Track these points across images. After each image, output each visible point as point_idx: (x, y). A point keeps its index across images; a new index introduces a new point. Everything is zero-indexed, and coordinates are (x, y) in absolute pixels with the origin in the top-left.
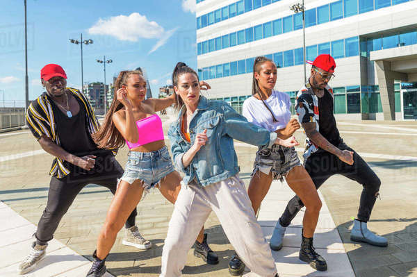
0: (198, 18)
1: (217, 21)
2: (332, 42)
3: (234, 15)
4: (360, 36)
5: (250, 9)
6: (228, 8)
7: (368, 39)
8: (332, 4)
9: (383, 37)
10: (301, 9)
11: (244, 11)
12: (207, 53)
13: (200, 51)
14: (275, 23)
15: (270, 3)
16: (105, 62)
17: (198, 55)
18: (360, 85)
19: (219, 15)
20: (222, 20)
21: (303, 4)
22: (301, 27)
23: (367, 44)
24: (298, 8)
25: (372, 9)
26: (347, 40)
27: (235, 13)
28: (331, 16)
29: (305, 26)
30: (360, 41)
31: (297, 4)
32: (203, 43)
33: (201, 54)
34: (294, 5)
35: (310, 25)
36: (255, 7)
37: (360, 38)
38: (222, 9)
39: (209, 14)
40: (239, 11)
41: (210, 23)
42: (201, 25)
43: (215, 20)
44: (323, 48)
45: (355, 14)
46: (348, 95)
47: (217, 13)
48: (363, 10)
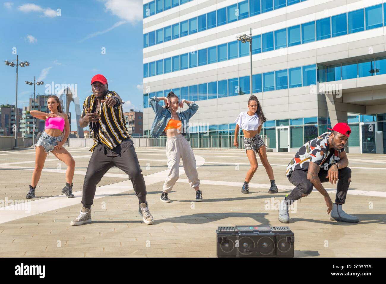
0: (145, 35)
1: (167, 39)
2: (290, 70)
3: (185, 34)
4: (318, 64)
5: (203, 28)
6: (180, 25)
7: (327, 67)
8: (290, 29)
9: (343, 65)
10: (248, 40)
11: (197, 30)
12: (155, 75)
13: (147, 73)
14: (231, 46)
15: (225, 23)
16: (35, 84)
17: (144, 77)
18: (318, 117)
19: (169, 33)
20: (173, 39)
21: (251, 34)
22: (258, 51)
23: (327, 72)
24: (245, 39)
25: (329, 37)
26: (304, 67)
27: (187, 32)
28: (289, 42)
29: (262, 50)
30: (318, 70)
31: (244, 35)
32: (150, 63)
33: (148, 77)
34: (241, 36)
35: (268, 50)
36: (209, 26)
37: (317, 66)
38: (173, 26)
39: (158, 31)
40: (192, 30)
41: (158, 41)
42: (148, 43)
43: (165, 38)
44: (280, 75)
45: (312, 40)
46: (305, 127)
47: (167, 30)
48: (320, 36)
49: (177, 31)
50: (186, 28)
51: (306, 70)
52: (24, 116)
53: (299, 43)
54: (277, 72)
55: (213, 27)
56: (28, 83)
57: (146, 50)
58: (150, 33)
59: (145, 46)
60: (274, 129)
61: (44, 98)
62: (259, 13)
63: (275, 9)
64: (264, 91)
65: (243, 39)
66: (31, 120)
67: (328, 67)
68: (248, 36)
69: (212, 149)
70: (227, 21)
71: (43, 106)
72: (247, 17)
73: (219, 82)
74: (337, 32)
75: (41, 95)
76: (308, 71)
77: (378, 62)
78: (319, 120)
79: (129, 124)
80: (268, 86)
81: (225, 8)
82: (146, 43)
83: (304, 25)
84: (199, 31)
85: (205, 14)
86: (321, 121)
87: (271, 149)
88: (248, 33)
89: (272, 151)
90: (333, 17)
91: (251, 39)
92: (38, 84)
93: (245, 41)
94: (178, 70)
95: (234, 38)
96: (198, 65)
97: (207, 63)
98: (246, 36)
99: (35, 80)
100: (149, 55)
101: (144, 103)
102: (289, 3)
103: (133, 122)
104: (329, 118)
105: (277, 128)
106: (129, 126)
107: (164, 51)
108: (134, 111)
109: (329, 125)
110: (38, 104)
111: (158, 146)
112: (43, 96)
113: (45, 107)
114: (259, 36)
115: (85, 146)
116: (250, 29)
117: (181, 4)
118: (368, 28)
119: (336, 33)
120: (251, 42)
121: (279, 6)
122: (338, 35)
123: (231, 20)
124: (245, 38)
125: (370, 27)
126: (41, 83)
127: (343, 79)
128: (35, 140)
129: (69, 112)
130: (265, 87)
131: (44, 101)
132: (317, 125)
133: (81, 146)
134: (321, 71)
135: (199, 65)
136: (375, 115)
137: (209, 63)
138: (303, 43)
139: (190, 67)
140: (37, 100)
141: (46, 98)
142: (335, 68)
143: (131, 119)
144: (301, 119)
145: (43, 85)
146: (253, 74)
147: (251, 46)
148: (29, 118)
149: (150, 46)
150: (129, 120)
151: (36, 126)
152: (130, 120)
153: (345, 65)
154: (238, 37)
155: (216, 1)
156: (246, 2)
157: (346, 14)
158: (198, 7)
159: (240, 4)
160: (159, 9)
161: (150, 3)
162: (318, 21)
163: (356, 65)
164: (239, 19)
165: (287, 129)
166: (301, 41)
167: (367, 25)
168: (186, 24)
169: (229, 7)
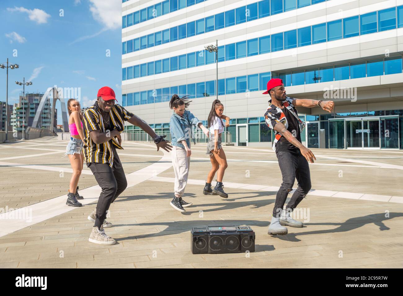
0: (124, 43)
1: (143, 47)
2: (249, 76)
3: (159, 43)
4: (272, 72)
5: (175, 39)
6: (154, 35)
7: (280, 74)
8: (249, 41)
9: (292, 74)
10: (214, 50)
11: (170, 40)
12: (132, 78)
13: (125, 76)
14: (198, 54)
15: (194, 35)
16: (24, 84)
17: (123, 80)
19: (145, 42)
20: (148, 47)
21: (217, 45)
22: (222, 60)
24: (212, 49)
25: (282, 49)
26: (261, 74)
27: (161, 41)
28: (248, 52)
29: (225, 58)
31: (211, 46)
32: (128, 68)
33: (126, 79)
34: (209, 46)
35: (230, 59)
36: (180, 37)
37: (272, 74)
38: (149, 36)
39: (135, 40)
40: (165, 40)
41: (135, 49)
42: (126, 50)
43: (141, 46)
44: (240, 81)
45: (268, 51)
46: (261, 124)
47: (143, 39)
48: (275, 49)
49: (152, 41)
50: (159, 38)
51: (263, 76)
52: (14, 112)
53: (256, 54)
54: (238, 78)
55: (183, 38)
56: (17, 83)
57: (124, 57)
58: (128, 42)
59: (124, 53)
60: (235, 126)
61: (32, 96)
62: (223, 27)
63: (236, 24)
64: (226, 94)
65: (211, 49)
66: (21, 115)
68: (215, 47)
70: (195, 33)
71: (32, 103)
72: (213, 30)
73: (188, 85)
74: (288, 45)
75: (30, 93)
76: (264, 78)
77: (322, 71)
80: (230, 89)
81: (194, 22)
82: (125, 51)
83: (261, 38)
84: (171, 41)
85: (177, 27)
87: (233, 143)
88: (214, 44)
89: (233, 145)
90: (285, 33)
91: (217, 49)
92: (27, 84)
93: (212, 51)
94: (152, 74)
95: (202, 48)
97: (178, 69)
98: (213, 47)
99: (24, 81)
101: (123, 102)
102: (249, 19)
105: (237, 125)
107: (140, 57)
110: (27, 101)
111: (135, 140)
112: (32, 94)
113: (34, 104)
114: (223, 47)
116: (216, 41)
118: (314, 43)
120: (217, 52)
121: (240, 21)
122: (289, 48)
123: (198, 32)
125: (315, 41)
126: (30, 83)
127: (293, 85)
128: (25, 134)
129: (56, 108)
130: (228, 90)
131: (33, 99)
135: (171, 71)
136: (318, 115)
137: (180, 69)
138: (260, 54)
139: (163, 72)
140: (26, 98)
141: (34, 96)
142: (286, 76)
144: (258, 118)
145: (31, 85)
146: (218, 79)
147: (217, 55)
148: (19, 113)
149: (128, 53)
151: (26, 120)
153: (294, 73)
154: (206, 47)
155: (187, 15)
156: (212, 17)
157: (296, 30)
158: (170, 20)
159: (207, 19)
160: (136, 21)
161: (128, 16)
162: (272, 35)
163: (304, 73)
164: (206, 32)
165: (245, 126)
166: (258, 52)
167: (313, 40)
168: (160, 34)
169: (197, 21)
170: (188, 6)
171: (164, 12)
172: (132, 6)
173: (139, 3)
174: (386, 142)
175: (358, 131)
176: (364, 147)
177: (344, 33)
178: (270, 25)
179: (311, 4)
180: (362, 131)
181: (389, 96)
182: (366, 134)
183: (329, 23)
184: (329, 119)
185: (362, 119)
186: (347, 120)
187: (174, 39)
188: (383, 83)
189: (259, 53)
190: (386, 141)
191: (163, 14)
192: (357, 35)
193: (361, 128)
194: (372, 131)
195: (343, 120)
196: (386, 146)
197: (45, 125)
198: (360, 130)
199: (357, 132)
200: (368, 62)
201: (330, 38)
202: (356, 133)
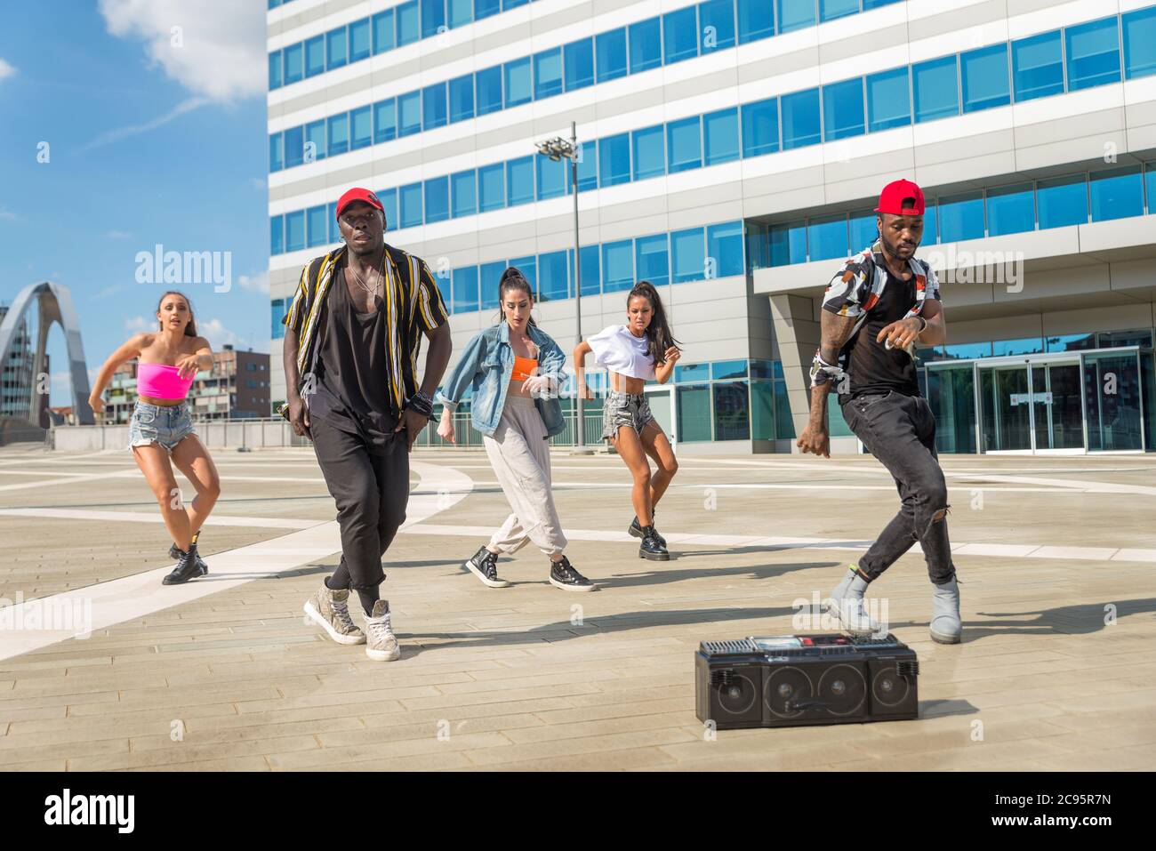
0: (274, 137)
1: (337, 148)
2: (675, 235)
3: (388, 135)
4: (747, 220)
5: (438, 120)
6: (372, 113)
7: (772, 227)
8: (673, 125)
9: (810, 225)
10: (566, 154)
11: (422, 126)
13: (279, 241)
14: (515, 169)
15: (500, 108)
17: (272, 254)
18: (748, 360)
19: (343, 132)
20: (353, 149)
21: (574, 138)
22: (590, 185)
23: (771, 242)
24: (558, 150)
25: (775, 149)
26: (712, 229)
27: (393, 129)
28: (671, 160)
29: (598, 181)
30: (746, 235)
31: (556, 140)
32: (290, 216)
33: (282, 252)
34: (548, 143)
35: (614, 183)
36: (454, 116)
37: (746, 226)
38: (354, 113)
39: (310, 126)
40: (406, 124)
41: (313, 154)
42: (283, 160)
43: (331, 145)
44: (648, 249)
45: (732, 157)
46: (718, 389)
47: (336, 124)
48: (752, 148)
49: (366, 127)
50: (389, 118)
51: (717, 235)
53: (697, 165)
54: (640, 241)
55: (464, 118)
57: (276, 179)
58: (288, 132)
59: (275, 167)
62: (591, 83)
63: (632, 73)
64: (605, 292)
65: (555, 151)
67: (773, 229)
68: (567, 143)
69: (468, 449)
70: (503, 103)
72: (559, 92)
73: (483, 266)
74: (795, 137)
76: (721, 240)
78: (752, 367)
79: (221, 385)
80: (615, 277)
81: (498, 67)
82: (278, 160)
83: (709, 117)
84: (426, 128)
85: (443, 84)
86: (756, 371)
88: (566, 135)
90: (784, 97)
91: (575, 151)
93: (558, 156)
95: (528, 147)
96: (424, 221)
97: (450, 216)
98: (563, 143)
100: (288, 191)
102: (669, 56)
103: (233, 379)
104: (779, 363)
106: (221, 391)
108: (235, 348)
109: (780, 380)
114: (592, 144)
115: (103, 448)
116: (571, 124)
117: (375, 53)
118: (875, 128)
119: (793, 140)
120: (574, 160)
121: (642, 64)
122: (798, 144)
123: (513, 99)
124: (560, 147)
125: (878, 124)
127: (811, 260)
130: (610, 280)
132: (747, 380)
133: (90, 448)
134: (755, 239)
135: (428, 221)
137: (455, 216)
138: (708, 163)
139: (403, 226)
142: (791, 231)
143: (226, 371)
144: (705, 366)
146: (581, 244)
147: (574, 171)
149: (288, 166)
150: (219, 375)
152: (223, 373)
153: (815, 224)
154: (540, 145)
155: (473, 47)
156: (555, 51)
157: (817, 89)
158: (424, 63)
159: (538, 57)
160: (313, 66)
161: (288, 50)
162: (744, 107)
163: (845, 222)
164: (537, 98)
165: (667, 393)
166: (703, 158)
167: (871, 119)
168: (390, 107)
169: (510, 65)
170: (477, 18)
171: (404, 38)
172: (299, 20)
173: (322, 11)
174: (1104, 433)
175: (1016, 399)
176: (1037, 448)
177: (965, 98)
178: (738, 76)
179: (861, 8)
180: (1030, 398)
181: (1108, 289)
182: (1040, 408)
183: (919, 68)
184: (926, 364)
185: (1027, 361)
186: (980, 365)
187: (434, 122)
188: (1087, 247)
189: (703, 163)
190: (1103, 429)
191: (399, 44)
192: (1004, 101)
193: (1025, 390)
194: (1061, 397)
195: (968, 367)
196: (1104, 444)
197: (9, 409)
198: (1025, 395)
199: (1014, 401)
200: (1040, 185)
201: (921, 113)
202: (1012, 404)
